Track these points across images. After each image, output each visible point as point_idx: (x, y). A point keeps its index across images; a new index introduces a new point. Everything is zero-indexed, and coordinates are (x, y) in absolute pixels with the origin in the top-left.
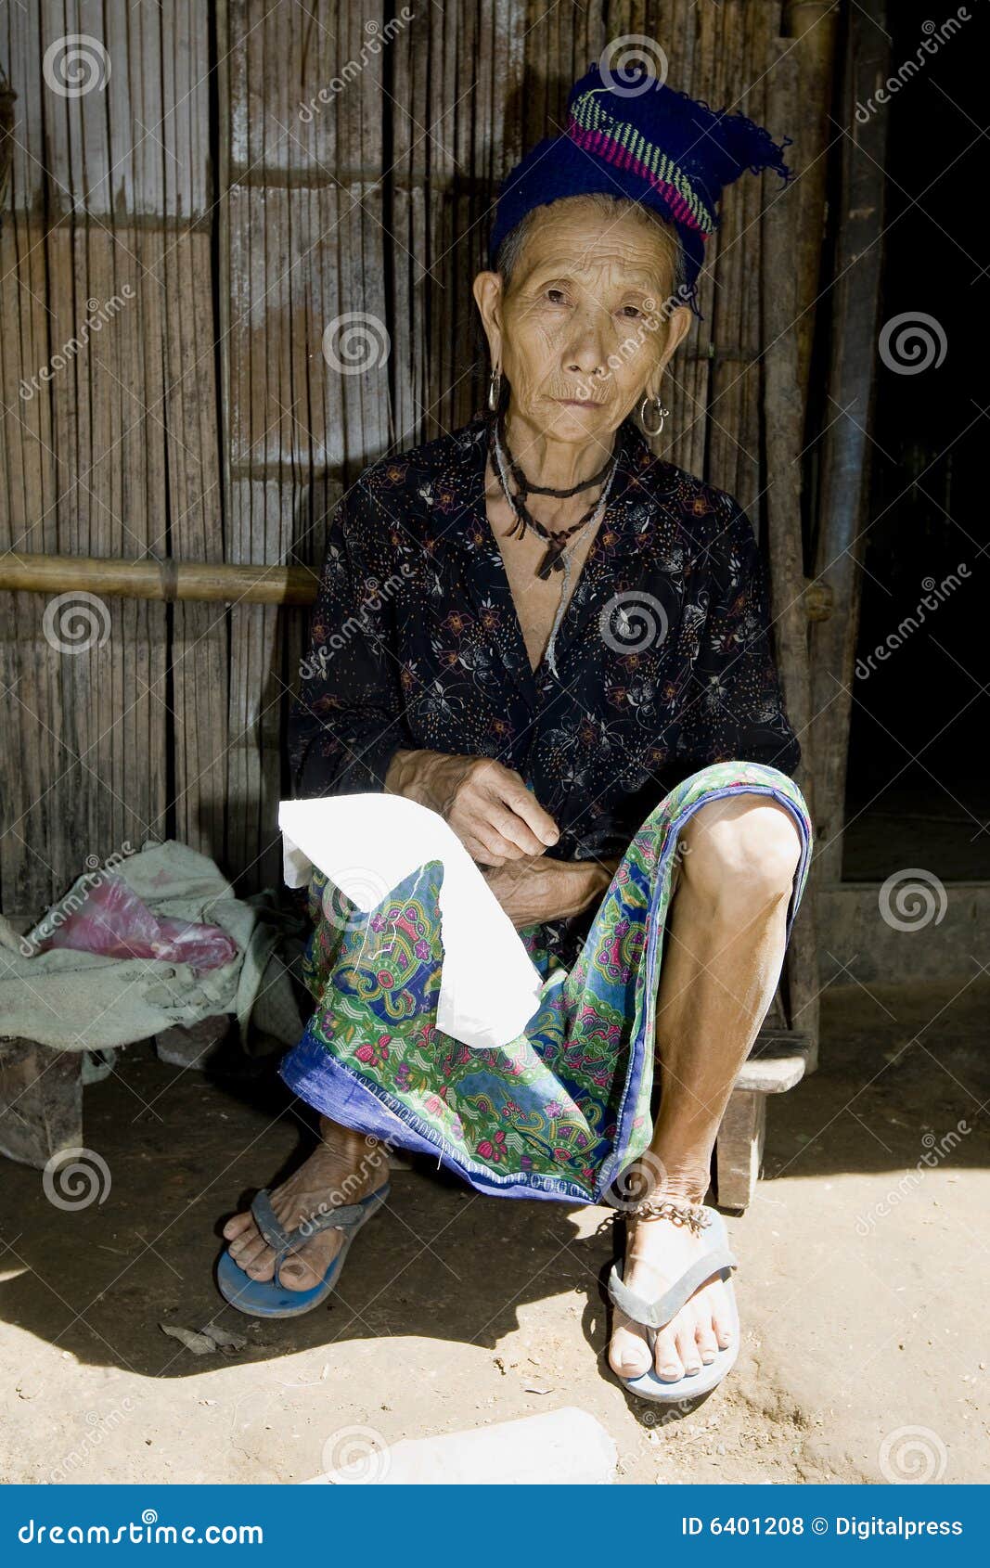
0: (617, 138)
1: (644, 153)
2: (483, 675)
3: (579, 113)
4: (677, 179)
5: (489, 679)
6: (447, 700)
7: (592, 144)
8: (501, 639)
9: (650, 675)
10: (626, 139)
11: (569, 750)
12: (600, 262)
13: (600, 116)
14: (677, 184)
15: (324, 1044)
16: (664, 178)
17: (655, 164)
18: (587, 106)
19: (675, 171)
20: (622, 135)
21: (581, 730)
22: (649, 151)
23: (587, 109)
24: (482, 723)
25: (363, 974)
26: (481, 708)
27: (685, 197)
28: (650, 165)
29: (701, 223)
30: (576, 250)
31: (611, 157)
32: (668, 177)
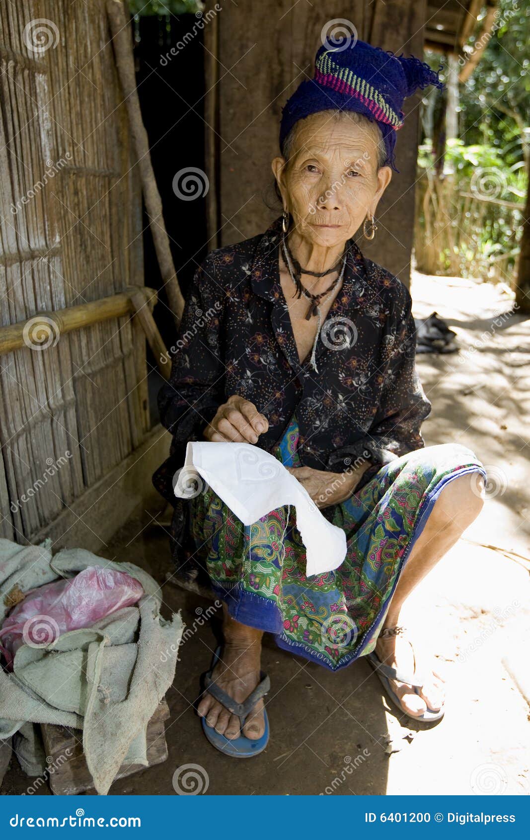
0: (340, 77)
1: (356, 84)
2: (272, 367)
3: (320, 65)
4: (376, 97)
5: (275, 369)
6: (252, 380)
7: (327, 81)
8: (287, 349)
9: (364, 370)
10: (345, 77)
11: (317, 410)
12: (334, 148)
13: (332, 66)
14: (376, 100)
15: (254, 593)
16: (369, 97)
17: (363, 90)
18: (324, 61)
19: (374, 93)
20: (344, 75)
21: (324, 399)
22: (359, 83)
23: (324, 63)
24: (270, 393)
25: (264, 547)
26: (270, 385)
27: (381, 107)
28: (360, 90)
29: (392, 120)
30: (320, 141)
31: (337, 88)
32: (371, 96)
